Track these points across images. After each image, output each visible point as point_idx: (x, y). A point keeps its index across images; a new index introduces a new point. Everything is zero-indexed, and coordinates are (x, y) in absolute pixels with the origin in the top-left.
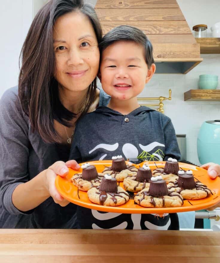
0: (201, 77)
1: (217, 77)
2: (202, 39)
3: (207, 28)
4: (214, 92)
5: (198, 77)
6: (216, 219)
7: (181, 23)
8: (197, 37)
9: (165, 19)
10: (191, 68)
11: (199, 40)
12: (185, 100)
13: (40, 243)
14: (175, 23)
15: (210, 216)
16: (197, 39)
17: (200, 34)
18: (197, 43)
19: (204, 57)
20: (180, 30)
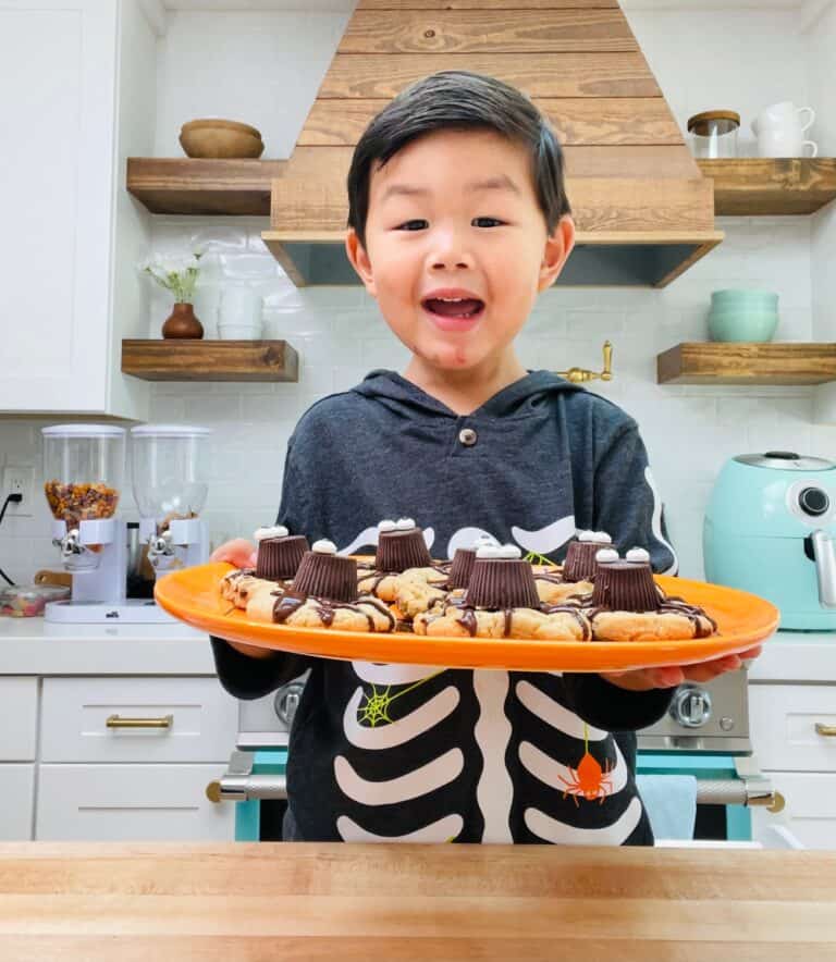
0: (716, 297)
1: (775, 299)
2: (721, 163)
3: (738, 124)
4: (763, 353)
5: (708, 300)
6: (770, 806)
7: (647, 104)
8: (703, 157)
9: (589, 92)
10: (681, 267)
11: (709, 166)
12: (660, 381)
13: (144, 892)
14: (627, 106)
15: (749, 796)
16: (702, 163)
17: (715, 146)
18: (706, 176)
19: (726, 228)
20: (643, 133)
